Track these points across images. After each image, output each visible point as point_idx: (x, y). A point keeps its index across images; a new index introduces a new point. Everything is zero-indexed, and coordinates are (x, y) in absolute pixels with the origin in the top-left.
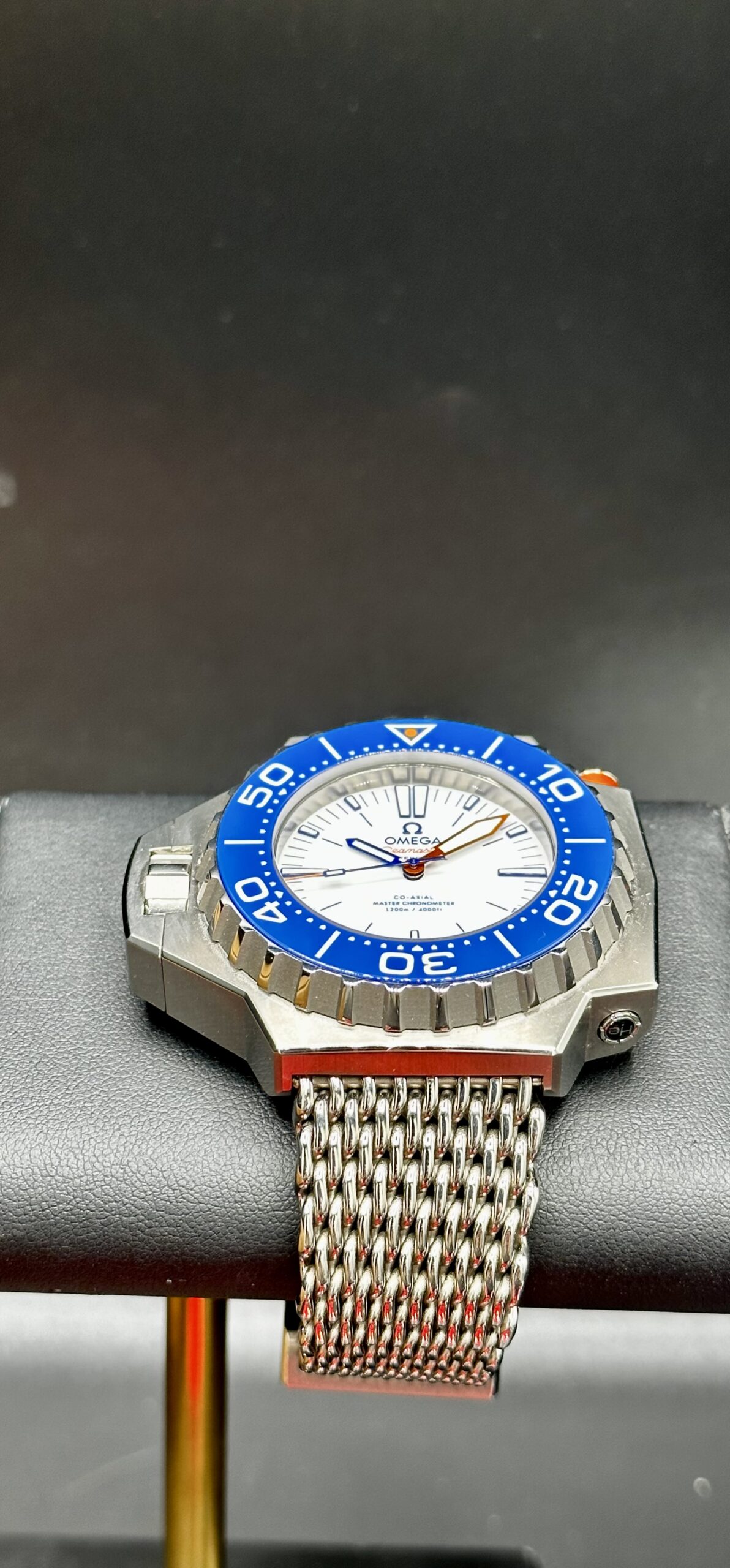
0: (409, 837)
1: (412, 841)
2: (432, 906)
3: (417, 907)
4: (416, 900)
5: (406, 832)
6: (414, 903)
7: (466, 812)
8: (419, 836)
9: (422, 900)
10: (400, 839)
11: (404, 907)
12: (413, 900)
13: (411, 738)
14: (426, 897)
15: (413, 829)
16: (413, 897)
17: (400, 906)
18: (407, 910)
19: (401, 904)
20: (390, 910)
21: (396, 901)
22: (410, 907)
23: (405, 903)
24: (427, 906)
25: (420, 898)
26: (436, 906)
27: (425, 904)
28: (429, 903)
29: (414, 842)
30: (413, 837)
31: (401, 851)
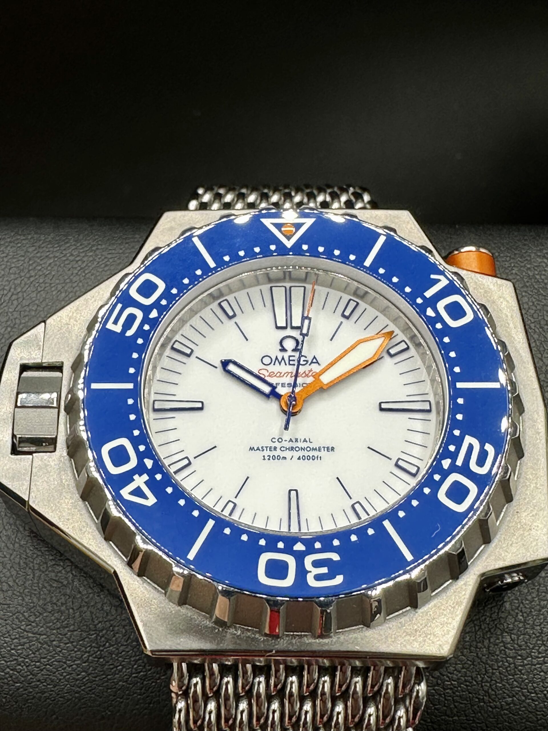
0: (286, 355)
1: (290, 360)
2: (311, 454)
3: (296, 454)
4: (294, 445)
6: (292, 449)
7: (344, 320)
9: (301, 445)
11: (282, 454)
12: (291, 444)
13: (289, 238)
14: (305, 441)
15: (289, 344)
16: (291, 440)
17: (278, 453)
18: (285, 458)
19: (278, 449)
20: (267, 458)
21: (273, 445)
22: (288, 454)
23: (282, 449)
24: (306, 453)
25: (299, 440)
26: (316, 453)
27: (302, 449)
28: (308, 449)
29: (291, 363)
30: (290, 356)
31: (278, 375)
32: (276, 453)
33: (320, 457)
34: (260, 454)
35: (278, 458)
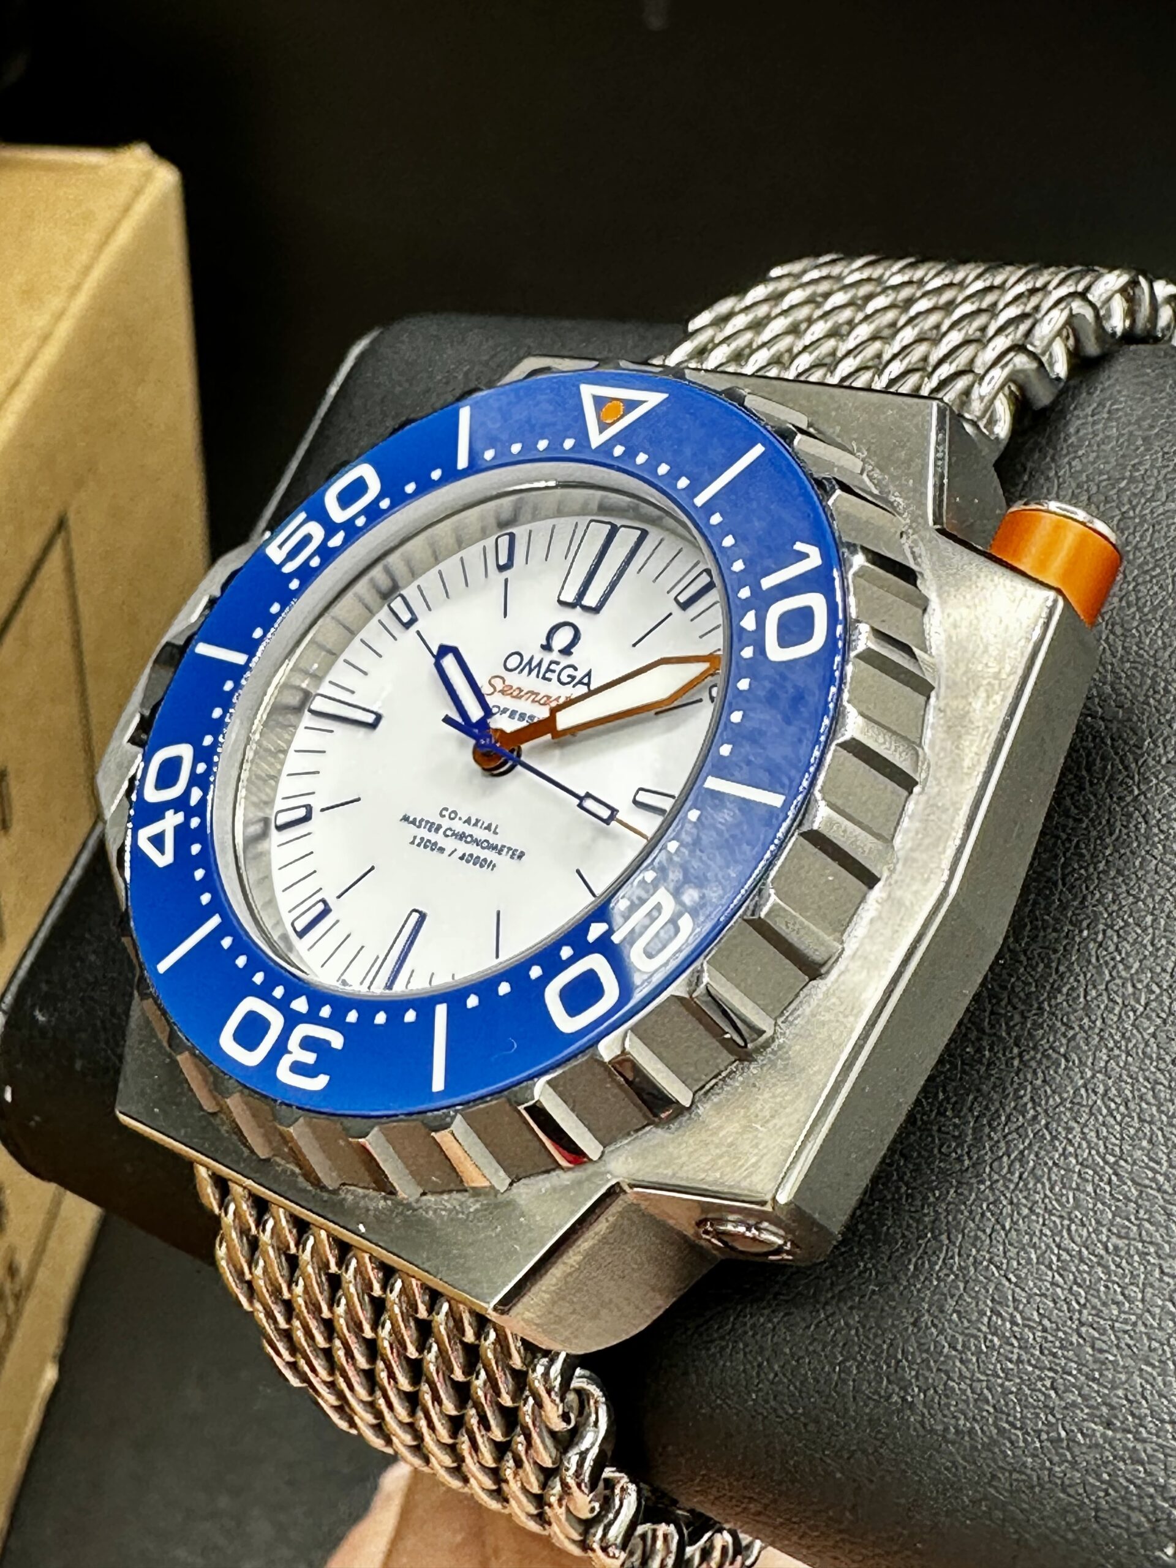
1: (548, 670)
2: (484, 854)
3: (462, 849)
4: (468, 830)
5: (547, 647)
6: (462, 837)
7: (675, 610)
8: (564, 661)
9: (478, 833)
10: (530, 662)
11: (442, 842)
12: (464, 828)
13: (602, 429)
14: (488, 828)
15: (563, 638)
16: (468, 821)
17: (439, 838)
18: (442, 849)
19: (441, 831)
20: (418, 841)
21: (438, 821)
22: (450, 844)
23: (448, 832)
24: (476, 852)
25: (480, 824)
26: (490, 855)
27: (478, 843)
28: (485, 844)
29: (548, 675)
30: (552, 662)
31: (515, 694)
32: (434, 838)
33: (494, 866)
34: (413, 831)
35: (433, 846)
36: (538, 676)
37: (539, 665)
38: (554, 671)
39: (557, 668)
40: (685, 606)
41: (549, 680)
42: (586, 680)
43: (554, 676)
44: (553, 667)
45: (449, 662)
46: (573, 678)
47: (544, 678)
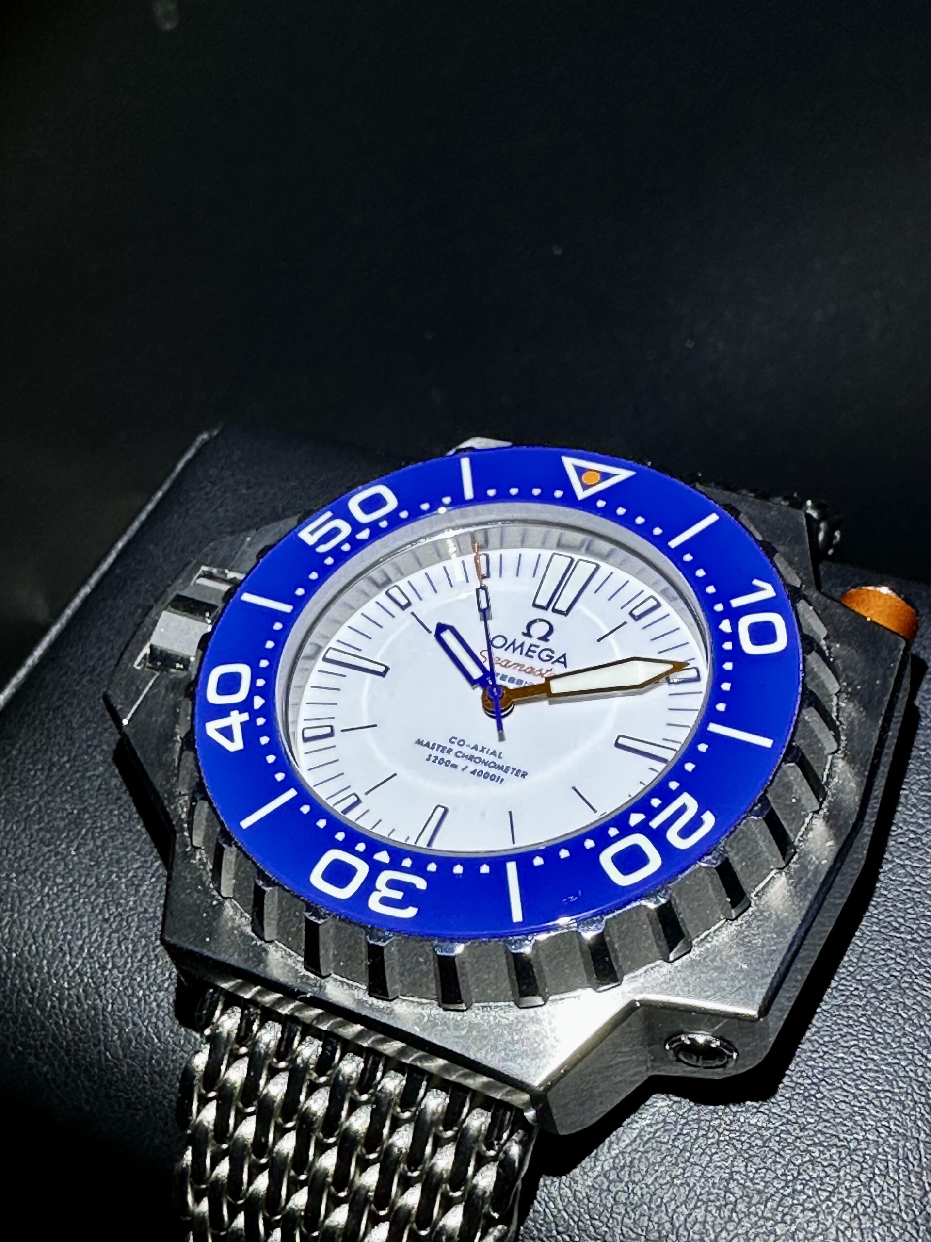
1: (529, 650)
2: (492, 771)
3: (473, 766)
4: (477, 754)
5: (528, 634)
6: (471, 758)
7: (630, 620)
8: (543, 645)
9: (484, 756)
11: (454, 760)
12: (472, 752)
13: (585, 488)
14: (494, 753)
15: (540, 630)
16: (475, 748)
17: (451, 757)
18: (455, 766)
19: (453, 753)
20: (433, 758)
21: (449, 746)
22: (461, 763)
23: (459, 754)
24: (486, 769)
25: (485, 751)
26: (497, 773)
27: (485, 763)
28: (492, 765)
29: (530, 653)
30: (531, 646)
31: (503, 664)
32: (446, 757)
33: (502, 780)
34: (428, 751)
35: (447, 763)
36: (521, 654)
37: (522, 645)
38: (534, 652)
39: (538, 650)
40: (637, 618)
41: (531, 657)
42: (562, 660)
43: (535, 655)
44: (533, 648)
45: (447, 636)
46: (552, 658)
47: (526, 654)
